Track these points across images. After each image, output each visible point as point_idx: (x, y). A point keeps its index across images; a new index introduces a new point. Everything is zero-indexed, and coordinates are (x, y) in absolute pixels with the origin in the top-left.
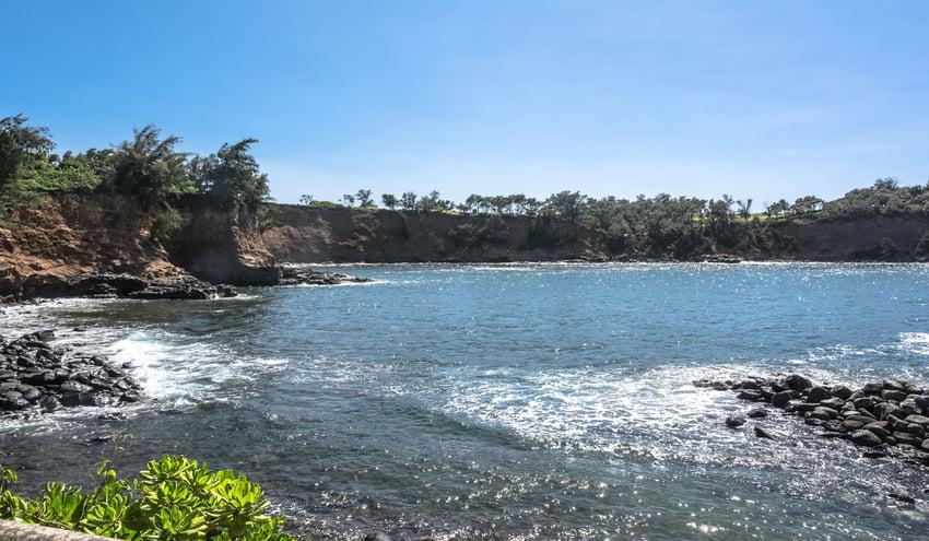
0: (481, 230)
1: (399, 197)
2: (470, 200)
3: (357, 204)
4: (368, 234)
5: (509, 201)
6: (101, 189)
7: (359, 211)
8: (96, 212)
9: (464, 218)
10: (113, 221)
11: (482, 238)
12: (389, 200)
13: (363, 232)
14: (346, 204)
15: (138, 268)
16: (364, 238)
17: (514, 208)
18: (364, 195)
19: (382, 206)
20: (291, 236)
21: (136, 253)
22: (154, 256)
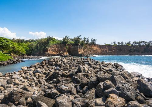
0: (134, 49)
1: (120, 43)
2: (134, 42)
3: (113, 44)
4: (114, 50)
5: (141, 42)
6: (60, 43)
7: (113, 46)
8: (59, 46)
9: (132, 46)
10: (61, 47)
11: (135, 51)
12: (119, 43)
13: (114, 49)
14: (111, 44)
15: (63, 53)
16: (114, 51)
17: (142, 44)
18: (114, 42)
19: (118, 44)
20: (102, 50)
21: (63, 51)
22: (65, 52)
